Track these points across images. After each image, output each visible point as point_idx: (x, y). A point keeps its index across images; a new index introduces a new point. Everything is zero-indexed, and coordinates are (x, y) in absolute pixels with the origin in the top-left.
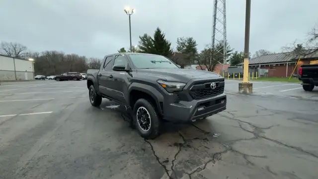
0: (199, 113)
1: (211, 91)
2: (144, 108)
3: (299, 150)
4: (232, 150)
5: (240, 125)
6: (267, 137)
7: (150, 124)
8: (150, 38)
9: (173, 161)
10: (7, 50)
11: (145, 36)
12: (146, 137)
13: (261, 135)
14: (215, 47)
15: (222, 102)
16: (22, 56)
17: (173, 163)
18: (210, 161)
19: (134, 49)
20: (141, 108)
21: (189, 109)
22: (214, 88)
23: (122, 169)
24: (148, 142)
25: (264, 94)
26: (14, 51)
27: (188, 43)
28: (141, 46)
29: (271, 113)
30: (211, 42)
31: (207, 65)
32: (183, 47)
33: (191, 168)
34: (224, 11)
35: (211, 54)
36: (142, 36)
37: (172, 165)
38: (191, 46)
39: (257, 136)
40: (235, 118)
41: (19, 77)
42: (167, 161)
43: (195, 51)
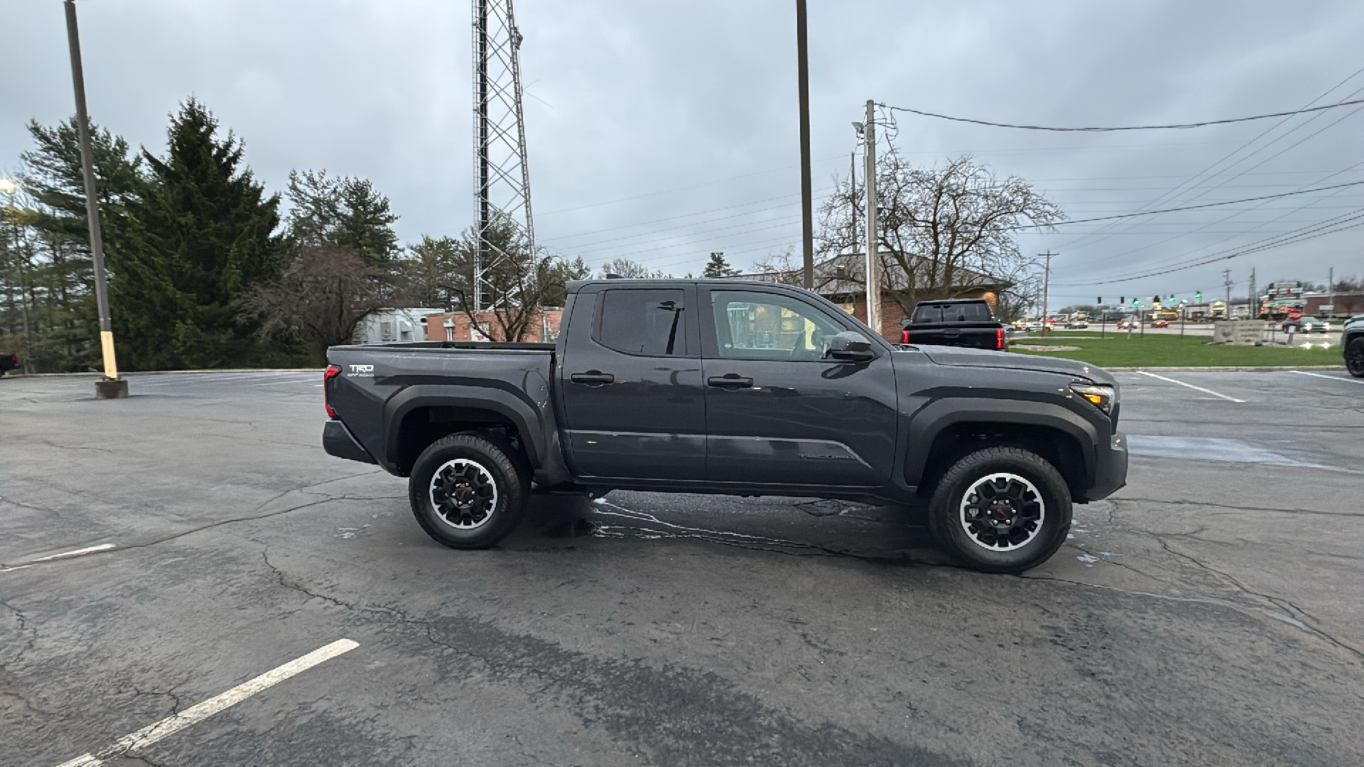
2: (1010, 476)
7: (1039, 521)
20: (992, 477)
27: (350, 205)
28: (46, 181)
32: (325, 220)
36: (56, 123)
38: (365, 221)
43: (383, 241)
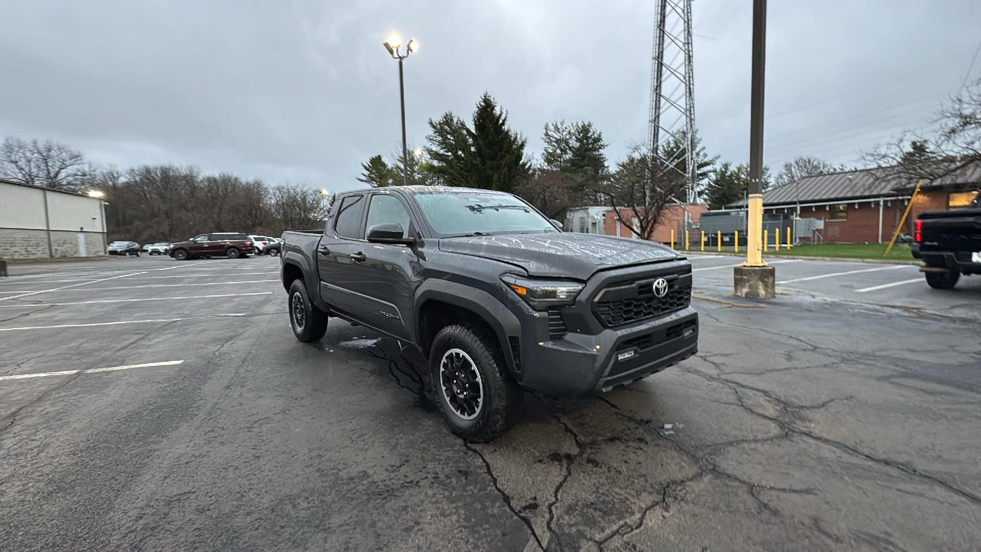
0: (620, 366)
1: (654, 303)
2: (462, 353)
3: (908, 470)
4: (716, 471)
5: (739, 399)
6: (816, 432)
7: (480, 400)
8: (463, 124)
9: (550, 506)
10: (22, 163)
11: (448, 120)
12: (469, 437)
13: (800, 425)
14: (660, 153)
15: (687, 333)
16: (69, 183)
17: (551, 512)
18: (655, 504)
19: (413, 159)
20: (454, 351)
21: (594, 357)
22: (663, 294)
23: (408, 530)
24: (475, 451)
25: (808, 299)
26: (43, 166)
27: (578, 140)
28: (435, 148)
29: (828, 361)
30: (648, 137)
31: (637, 208)
32: (564, 151)
33: (603, 524)
34: (688, 43)
35: (647, 173)
36: (438, 118)
37: (547, 516)
38: (587, 150)
39: (787, 432)
40: (723, 376)
41: (59, 250)
42: (533, 507)
43: (598, 163)
